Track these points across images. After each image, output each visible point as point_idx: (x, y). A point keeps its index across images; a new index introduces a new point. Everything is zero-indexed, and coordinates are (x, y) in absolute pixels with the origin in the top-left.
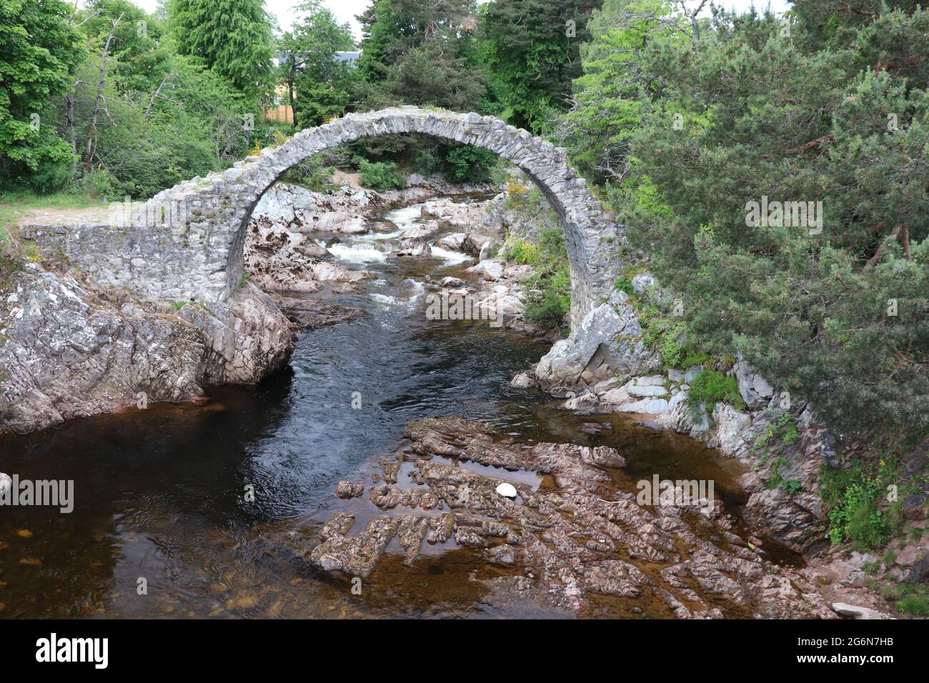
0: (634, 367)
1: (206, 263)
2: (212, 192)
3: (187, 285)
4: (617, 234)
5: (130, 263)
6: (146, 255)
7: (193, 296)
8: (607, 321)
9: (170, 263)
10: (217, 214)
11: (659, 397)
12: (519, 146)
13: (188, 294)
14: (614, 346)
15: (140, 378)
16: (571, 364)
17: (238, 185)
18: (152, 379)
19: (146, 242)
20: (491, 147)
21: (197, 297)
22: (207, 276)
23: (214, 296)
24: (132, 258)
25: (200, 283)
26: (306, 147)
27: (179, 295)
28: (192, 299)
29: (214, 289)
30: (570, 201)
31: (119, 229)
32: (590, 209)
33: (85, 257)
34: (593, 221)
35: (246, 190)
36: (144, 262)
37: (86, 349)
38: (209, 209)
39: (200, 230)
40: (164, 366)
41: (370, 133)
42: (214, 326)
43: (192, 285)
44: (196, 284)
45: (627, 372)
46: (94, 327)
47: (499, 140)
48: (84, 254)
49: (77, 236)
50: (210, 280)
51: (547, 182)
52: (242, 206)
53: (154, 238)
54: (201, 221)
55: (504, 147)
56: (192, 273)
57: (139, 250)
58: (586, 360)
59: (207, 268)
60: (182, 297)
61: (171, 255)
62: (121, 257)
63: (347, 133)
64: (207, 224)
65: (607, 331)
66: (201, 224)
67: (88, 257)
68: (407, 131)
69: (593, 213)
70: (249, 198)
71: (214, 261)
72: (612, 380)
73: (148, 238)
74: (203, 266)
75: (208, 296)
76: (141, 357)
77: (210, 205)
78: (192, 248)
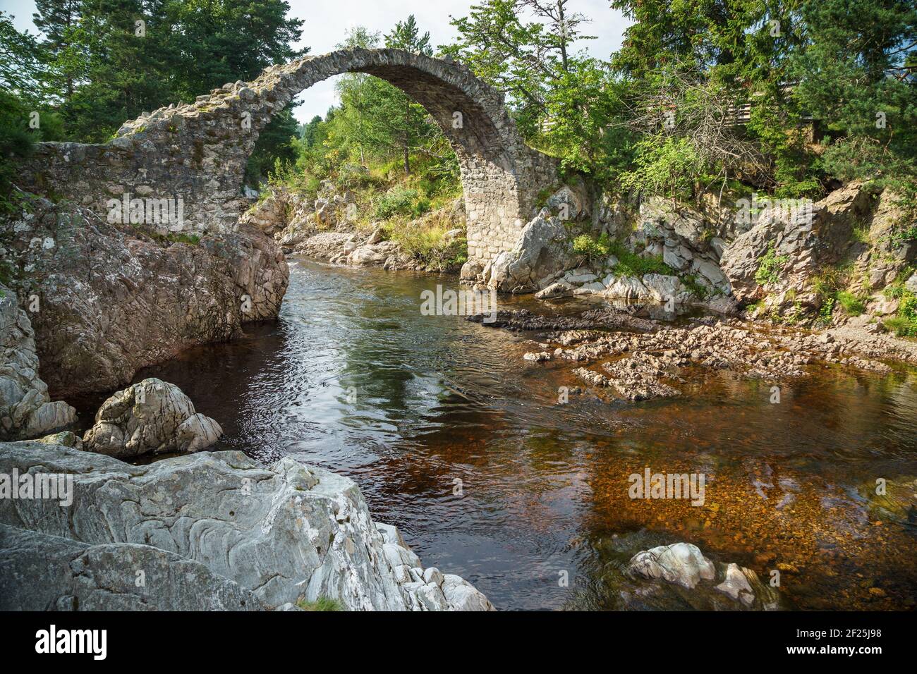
0: (567, 263)
1: (220, 190)
2: (227, 111)
3: (199, 216)
4: (533, 164)
5: (135, 190)
6: (153, 181)
7: (206, 228)
8: (544, 229)
9: (181, 190)
10: (232, 135)
11: (594, 281)
12: (477, 87)
13: (201, 226)
14: (552, 248)
15: (189, 317)
16: (524, 267)
17: (254, 105)
18: (200, 318)
19: (153, 166)
20: (460, 85)
21: (210, 229)
22: (221, 204)
23: (229, 228)
24: (136, 185)
25: (213, 213)
26: (322, 70)
27: (190, 228)
28: (205, 233)
29: (228, 219)
30: (506, 136)
31: (121, 150)
32: (518, 143)
33: (78, 184)
34: (520, 153)
35: (262, 111)
36: (151, 190)
37: (136, 284)
38: (223, 129)
39: (213, 153)
40: (213, 301)
41: (376, 62)
42: (240, 257)
43: (205, 216)
44: (209, 215)
45: (561, 268)
46: (140, 256)
47: (465, 80)
48: (76, 181)
49: (66, 158)
50: (224, 209)
51: (493, 119)
52: (257, 127)
53: (163, 161)
54: (216, 143)
55: (468, 88)
56: (205, 202)
57: (145, 175)
58: (534, 262)
59: (221, 196)
60: (194, 229)
61: (182, 181)
62: (124, 184)
63: (357, 60)
64: (222, 146)
65: (545, 237)
66: (215, 146)
67: (82, 184)
68: (404, 64)
69: (520, 147)
70: (265, 119)
71: (228, 188)
72: (551, 276)
73: (155, 161)
74: (216, 194)
75: (222, 227)
76: (188, 292)
77: (224, 126)
78: (206, 173)
